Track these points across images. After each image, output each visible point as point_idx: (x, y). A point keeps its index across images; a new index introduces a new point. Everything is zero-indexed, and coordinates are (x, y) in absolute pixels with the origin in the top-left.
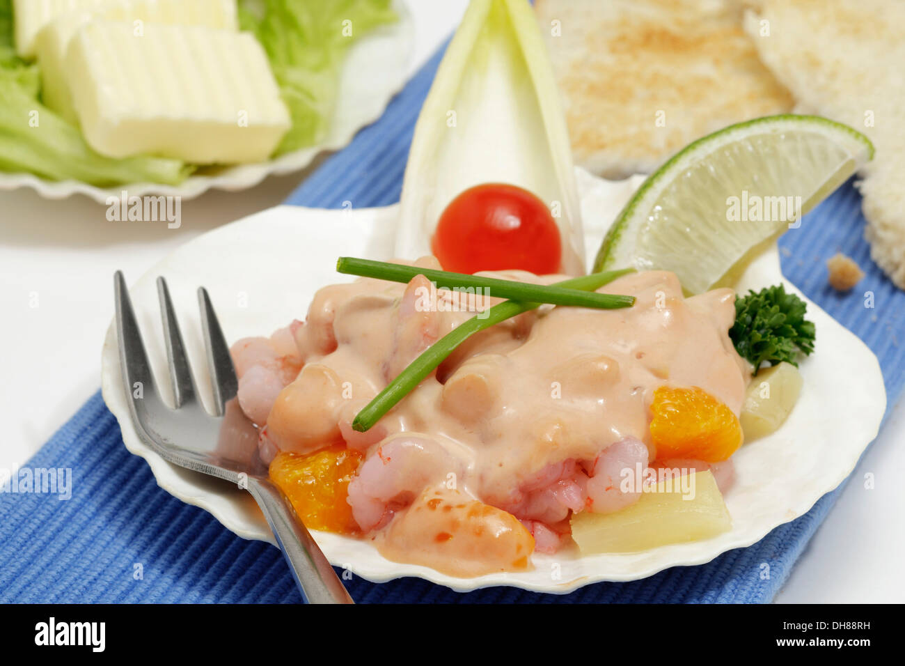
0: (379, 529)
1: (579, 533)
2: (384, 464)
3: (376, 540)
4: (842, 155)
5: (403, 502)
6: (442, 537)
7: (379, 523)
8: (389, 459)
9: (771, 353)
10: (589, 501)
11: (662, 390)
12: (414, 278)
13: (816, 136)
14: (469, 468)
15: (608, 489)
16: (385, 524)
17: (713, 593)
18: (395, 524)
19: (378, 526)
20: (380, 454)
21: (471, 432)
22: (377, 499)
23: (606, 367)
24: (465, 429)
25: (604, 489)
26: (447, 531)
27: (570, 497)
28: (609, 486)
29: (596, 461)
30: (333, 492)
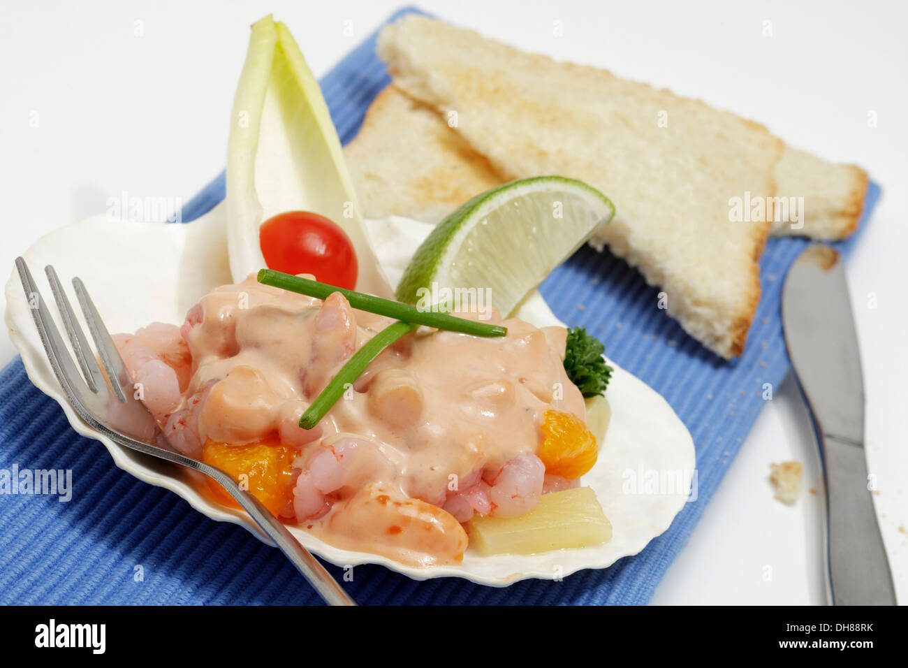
0: (316, 519)
1: (487, 534)
2: (338, 460)
3: (313, 529)
4: (594, 216)
5: (338, 496)
6: (395, 530)
7: (318, 513)
8: (342, 456)
9: (593, 386)
10: (494, 506)
11: (550, 413)
12: (332, 295)
13: (575, 197)
14: (402, 472)
15: (513, 497)
16: (323, 515)
17: (586, 595)
18: (333, 516)
19: (315, 516)
20: (333, 451)
21: (398, 437)
22: (320, 491)
23: (503, 390)
24: (393, 434)
25: (510, 496)
26: (398, 524)
27: (480, 501)
28: (515, 494)
29: (501, 471)
30: (275, 483)
